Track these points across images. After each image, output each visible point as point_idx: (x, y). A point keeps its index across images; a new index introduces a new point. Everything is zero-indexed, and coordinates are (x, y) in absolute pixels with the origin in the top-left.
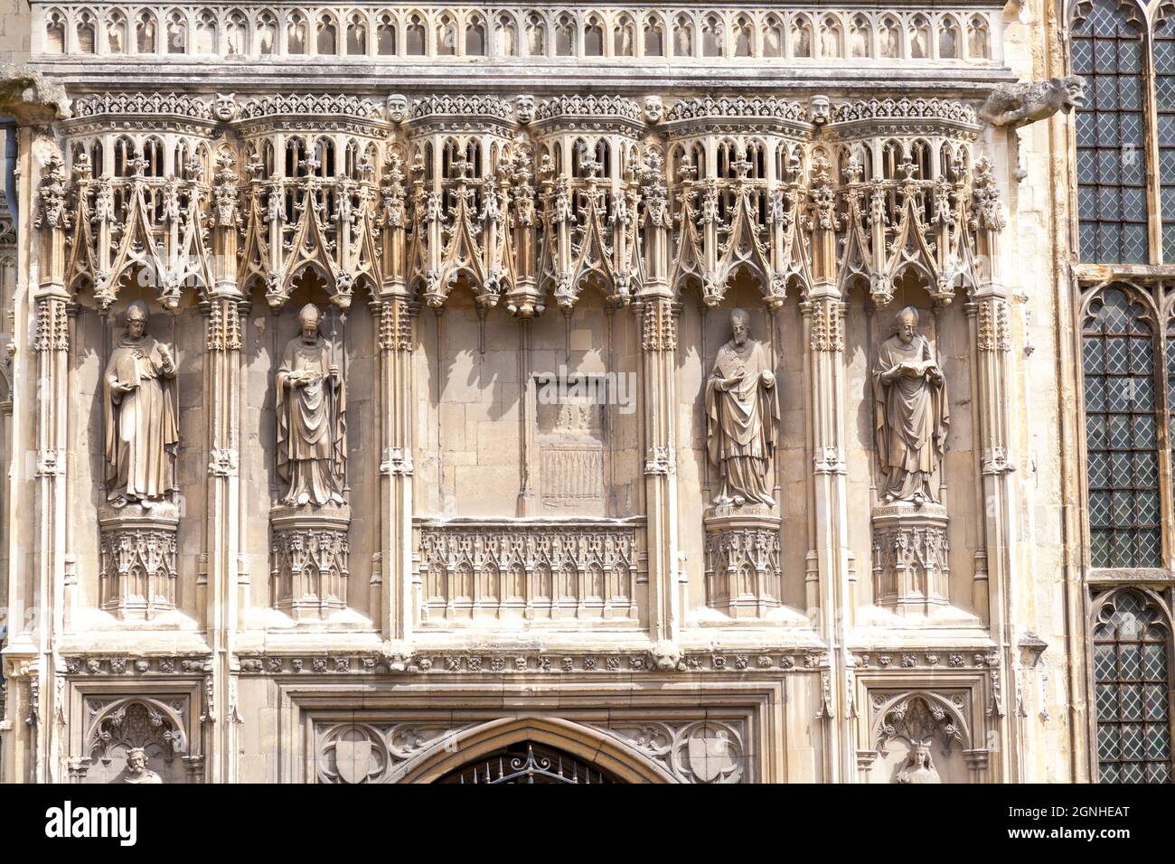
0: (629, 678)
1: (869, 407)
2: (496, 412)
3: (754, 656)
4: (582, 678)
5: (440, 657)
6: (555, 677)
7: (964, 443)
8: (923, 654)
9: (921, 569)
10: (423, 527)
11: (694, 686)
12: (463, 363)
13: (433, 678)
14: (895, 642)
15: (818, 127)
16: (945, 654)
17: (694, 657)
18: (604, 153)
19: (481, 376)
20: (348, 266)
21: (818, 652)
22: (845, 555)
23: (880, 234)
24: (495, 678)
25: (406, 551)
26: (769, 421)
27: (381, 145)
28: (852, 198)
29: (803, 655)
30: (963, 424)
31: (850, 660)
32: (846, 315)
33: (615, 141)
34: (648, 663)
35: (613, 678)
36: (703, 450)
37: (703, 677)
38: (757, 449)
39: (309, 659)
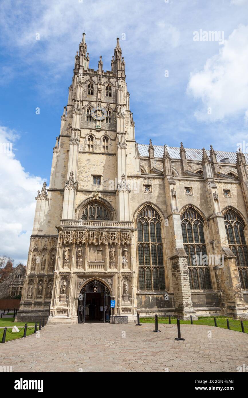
0: (103, 274)
1: (122, 253)
2: (94, 253)
3: (113, 272)
4: (100, 274)
5: (89, 272)
6: (98, 274)
7: (129, 256)
8: (126, 272)
9: (126, 266)
10: (88, 262)
11: (108, 275)
12: (92, 249)
13: (88, 274)
14: (124, 271)
15: (119, 231)
16: (127, 272)
17: (108, 272)
18: (103, 233)
19: (93, 250)
20: (83, 241)
21: (118, 272)
22: (120, 264)
23: (123, 239)
24: (93, 274)
25: (87, 264)
26: (115, 254)
27: (86, 232)
28: (121, 237)
29: (117, 272)
30: (129, 254)
31: (120, 273)
32: (121, 246)
33: (104, 232)
34: (105, 273)
35: (102, 274)
36: (110, 256)
37: (109, 274)
38: (114, 256)
39: (78, 272)
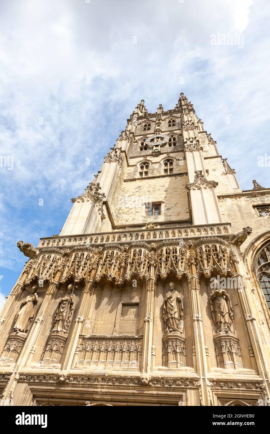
0: (134, 388)
2: (111, 312)
3: (175, 380)
4: (118, 387)
5: (75, 377)
6: (109, 387)
7: (239, 315)
8: (235, 383)
9: (231, 353)
10: (82, 337)
11: (155, 392)
12: (106, 300)
13: (73, 385)
14: (224, 377)
15: (190, 246)
16: (244, 383)
17: (155, 380)
18: (140, 251)
19: (109, 303)
21: (197, 380)
22: (204, 347)
23: (205, 262)
24: (92, 386)
25: (75, 342)
26: (180, 310)
27: (96, 256)
28: (198, 257)
29: (192, 381)
30: (237, 310)
31: (209, 383)
32: (200, 283)
33: (143, 250)
34: (139, 382)
35: (128, 388)
37: (158, 389)
38: (177, 316)
39: (38, 376)
